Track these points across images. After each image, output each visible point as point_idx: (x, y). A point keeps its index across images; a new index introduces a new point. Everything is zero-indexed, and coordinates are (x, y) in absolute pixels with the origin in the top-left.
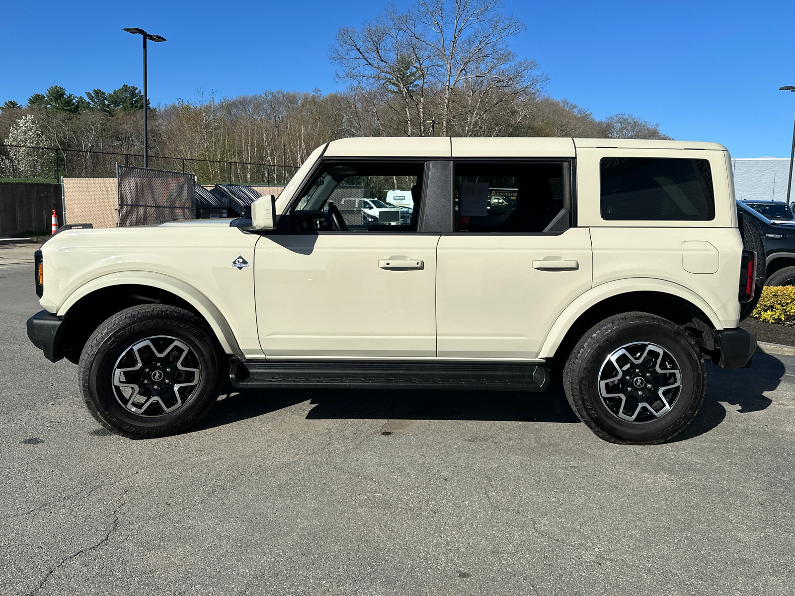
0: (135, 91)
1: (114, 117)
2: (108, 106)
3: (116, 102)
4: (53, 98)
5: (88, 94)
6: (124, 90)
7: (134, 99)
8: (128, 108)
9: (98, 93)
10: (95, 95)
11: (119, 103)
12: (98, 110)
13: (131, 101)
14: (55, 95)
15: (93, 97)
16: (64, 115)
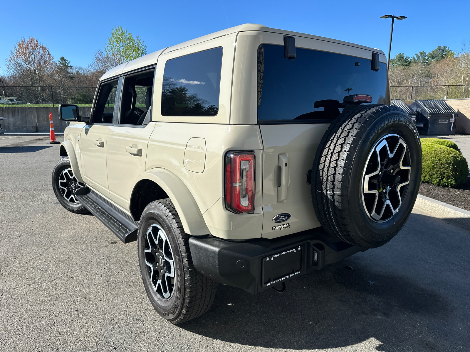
0: (445, 48)
1: (430, 66)
2: (427, 59)
3: (433, 56)
4: (398, 60)
5: (417, 55)
6: (439, 49)
7: (444, 54)
8: (439, 59)
9: (422, 53)
10: (420, 55)
11: (435, 57)
12: (421, 63)
13: (442, 55)
14: (399, 58)
15: (419, 56)
16: (402, 67)
